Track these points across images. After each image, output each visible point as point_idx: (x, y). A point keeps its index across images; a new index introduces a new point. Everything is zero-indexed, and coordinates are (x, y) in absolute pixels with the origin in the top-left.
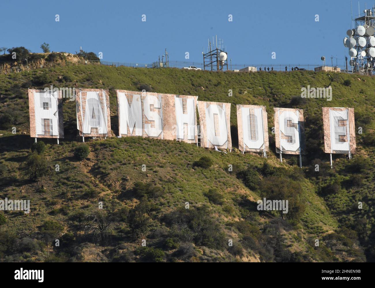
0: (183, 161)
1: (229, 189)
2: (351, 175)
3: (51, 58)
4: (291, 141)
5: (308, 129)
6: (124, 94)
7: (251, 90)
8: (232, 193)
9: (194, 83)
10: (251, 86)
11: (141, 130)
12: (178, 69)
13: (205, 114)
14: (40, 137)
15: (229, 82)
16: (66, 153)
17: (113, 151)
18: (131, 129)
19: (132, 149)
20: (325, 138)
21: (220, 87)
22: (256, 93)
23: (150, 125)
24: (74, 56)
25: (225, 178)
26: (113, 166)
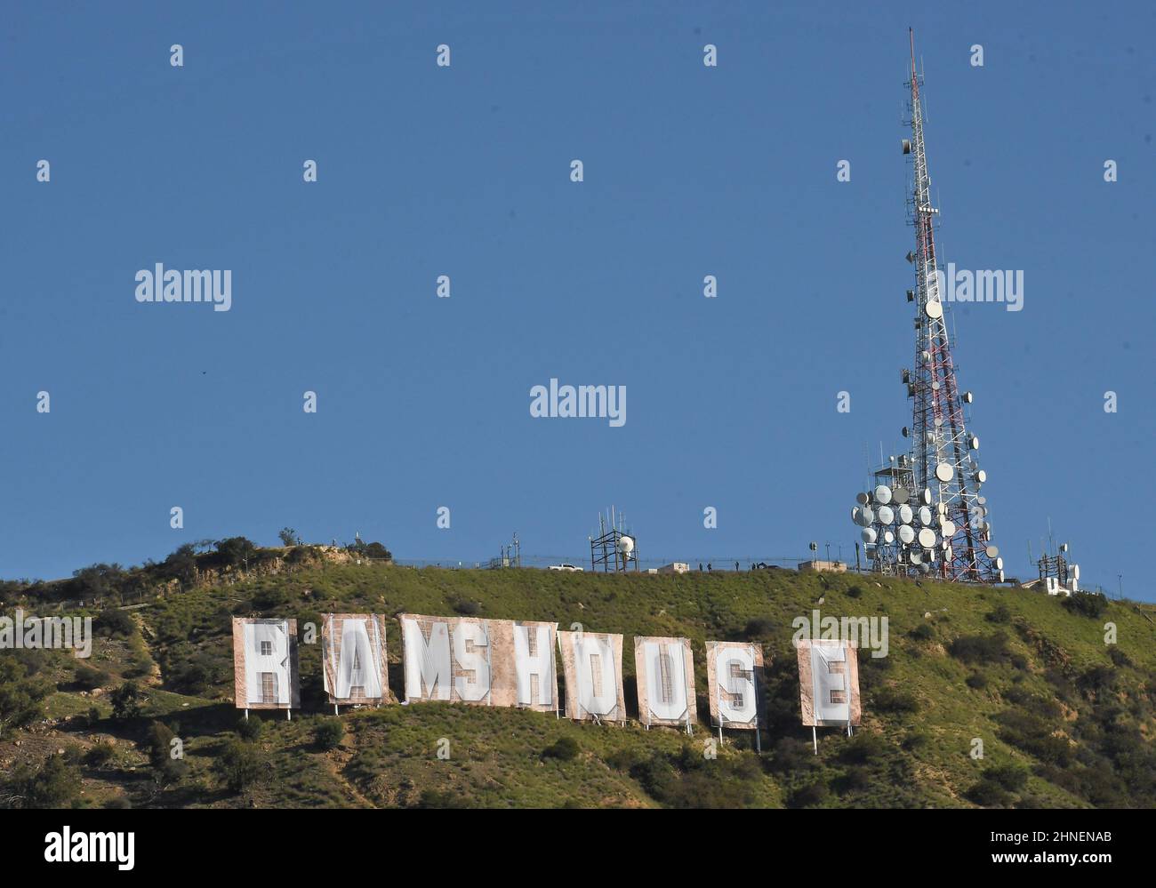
0: (523, 747)
1: (607, 799)
2: (849, 767)
3: (295, 556)
4: (740, 704)
5: (775, 679)
6: (415, 622)
7: (673, 607)
9: (567, 596)
10: (674, 600)
11: (449, 688)
12: (537, 569)
13: (573, 655)
14: (255, 707)
15: (633, 593)
16: (301, 736)
17: (388, 731)
18: (429, 689)
19: (426, 726)
20: (802, 696)
21: (615, 602)
22: (681, 612)
23: (465, 679)
24: (340, 551)
25: (602, 777)
26: (387, 759)
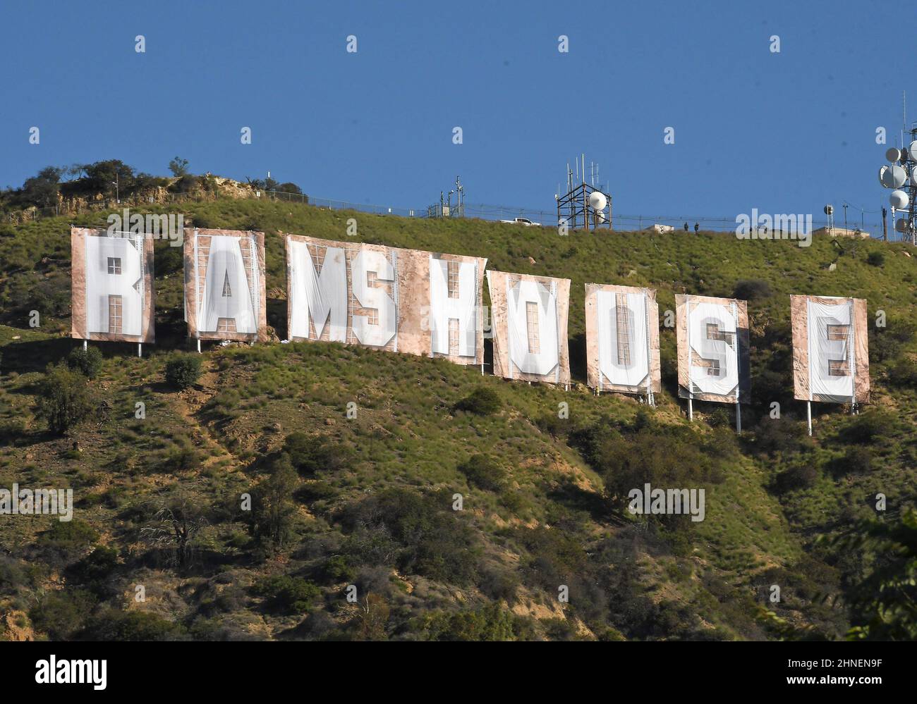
0: (430, 398)
1: (530, 460)
2: (848, 447)
3: (182, 186)
4: (717, 373)
5: (766, 351)
6: (304, 244)
7: (647, 267)
8: (535, 471)
9: (516, 250)
10: (648, 260)
11: (344, 329)
12: (484, 221)
14: (97, 338)
15: (599, 251)
16: (151, 374)
17: (259, 370)
18: (319, 328)
19: (307, 367)
20: (795, 364)
21: (575, 260)
22: (655, 274)
23: (365, 319)
24: (241, 186)
25: (525, 436)
26: (252, 400)
